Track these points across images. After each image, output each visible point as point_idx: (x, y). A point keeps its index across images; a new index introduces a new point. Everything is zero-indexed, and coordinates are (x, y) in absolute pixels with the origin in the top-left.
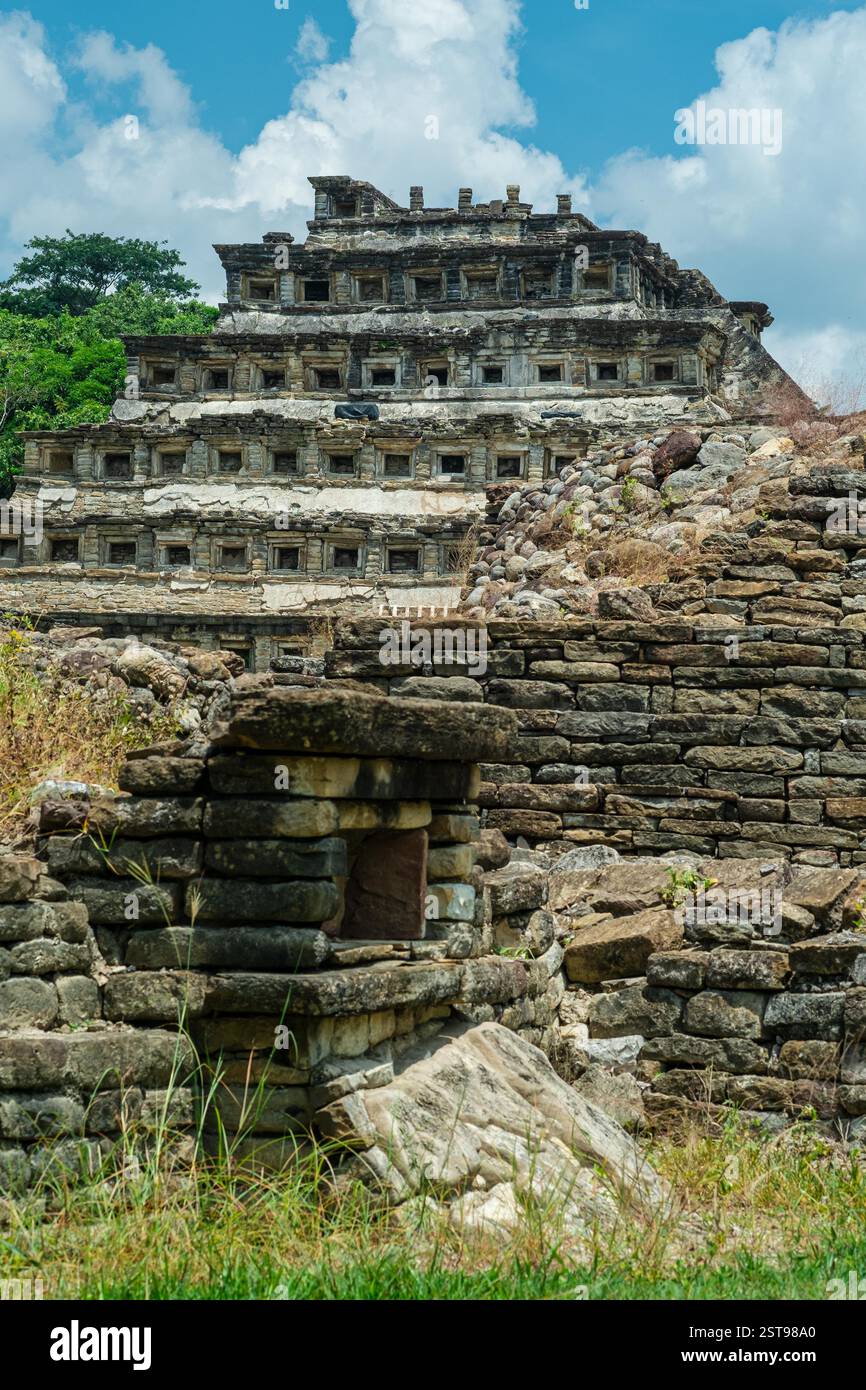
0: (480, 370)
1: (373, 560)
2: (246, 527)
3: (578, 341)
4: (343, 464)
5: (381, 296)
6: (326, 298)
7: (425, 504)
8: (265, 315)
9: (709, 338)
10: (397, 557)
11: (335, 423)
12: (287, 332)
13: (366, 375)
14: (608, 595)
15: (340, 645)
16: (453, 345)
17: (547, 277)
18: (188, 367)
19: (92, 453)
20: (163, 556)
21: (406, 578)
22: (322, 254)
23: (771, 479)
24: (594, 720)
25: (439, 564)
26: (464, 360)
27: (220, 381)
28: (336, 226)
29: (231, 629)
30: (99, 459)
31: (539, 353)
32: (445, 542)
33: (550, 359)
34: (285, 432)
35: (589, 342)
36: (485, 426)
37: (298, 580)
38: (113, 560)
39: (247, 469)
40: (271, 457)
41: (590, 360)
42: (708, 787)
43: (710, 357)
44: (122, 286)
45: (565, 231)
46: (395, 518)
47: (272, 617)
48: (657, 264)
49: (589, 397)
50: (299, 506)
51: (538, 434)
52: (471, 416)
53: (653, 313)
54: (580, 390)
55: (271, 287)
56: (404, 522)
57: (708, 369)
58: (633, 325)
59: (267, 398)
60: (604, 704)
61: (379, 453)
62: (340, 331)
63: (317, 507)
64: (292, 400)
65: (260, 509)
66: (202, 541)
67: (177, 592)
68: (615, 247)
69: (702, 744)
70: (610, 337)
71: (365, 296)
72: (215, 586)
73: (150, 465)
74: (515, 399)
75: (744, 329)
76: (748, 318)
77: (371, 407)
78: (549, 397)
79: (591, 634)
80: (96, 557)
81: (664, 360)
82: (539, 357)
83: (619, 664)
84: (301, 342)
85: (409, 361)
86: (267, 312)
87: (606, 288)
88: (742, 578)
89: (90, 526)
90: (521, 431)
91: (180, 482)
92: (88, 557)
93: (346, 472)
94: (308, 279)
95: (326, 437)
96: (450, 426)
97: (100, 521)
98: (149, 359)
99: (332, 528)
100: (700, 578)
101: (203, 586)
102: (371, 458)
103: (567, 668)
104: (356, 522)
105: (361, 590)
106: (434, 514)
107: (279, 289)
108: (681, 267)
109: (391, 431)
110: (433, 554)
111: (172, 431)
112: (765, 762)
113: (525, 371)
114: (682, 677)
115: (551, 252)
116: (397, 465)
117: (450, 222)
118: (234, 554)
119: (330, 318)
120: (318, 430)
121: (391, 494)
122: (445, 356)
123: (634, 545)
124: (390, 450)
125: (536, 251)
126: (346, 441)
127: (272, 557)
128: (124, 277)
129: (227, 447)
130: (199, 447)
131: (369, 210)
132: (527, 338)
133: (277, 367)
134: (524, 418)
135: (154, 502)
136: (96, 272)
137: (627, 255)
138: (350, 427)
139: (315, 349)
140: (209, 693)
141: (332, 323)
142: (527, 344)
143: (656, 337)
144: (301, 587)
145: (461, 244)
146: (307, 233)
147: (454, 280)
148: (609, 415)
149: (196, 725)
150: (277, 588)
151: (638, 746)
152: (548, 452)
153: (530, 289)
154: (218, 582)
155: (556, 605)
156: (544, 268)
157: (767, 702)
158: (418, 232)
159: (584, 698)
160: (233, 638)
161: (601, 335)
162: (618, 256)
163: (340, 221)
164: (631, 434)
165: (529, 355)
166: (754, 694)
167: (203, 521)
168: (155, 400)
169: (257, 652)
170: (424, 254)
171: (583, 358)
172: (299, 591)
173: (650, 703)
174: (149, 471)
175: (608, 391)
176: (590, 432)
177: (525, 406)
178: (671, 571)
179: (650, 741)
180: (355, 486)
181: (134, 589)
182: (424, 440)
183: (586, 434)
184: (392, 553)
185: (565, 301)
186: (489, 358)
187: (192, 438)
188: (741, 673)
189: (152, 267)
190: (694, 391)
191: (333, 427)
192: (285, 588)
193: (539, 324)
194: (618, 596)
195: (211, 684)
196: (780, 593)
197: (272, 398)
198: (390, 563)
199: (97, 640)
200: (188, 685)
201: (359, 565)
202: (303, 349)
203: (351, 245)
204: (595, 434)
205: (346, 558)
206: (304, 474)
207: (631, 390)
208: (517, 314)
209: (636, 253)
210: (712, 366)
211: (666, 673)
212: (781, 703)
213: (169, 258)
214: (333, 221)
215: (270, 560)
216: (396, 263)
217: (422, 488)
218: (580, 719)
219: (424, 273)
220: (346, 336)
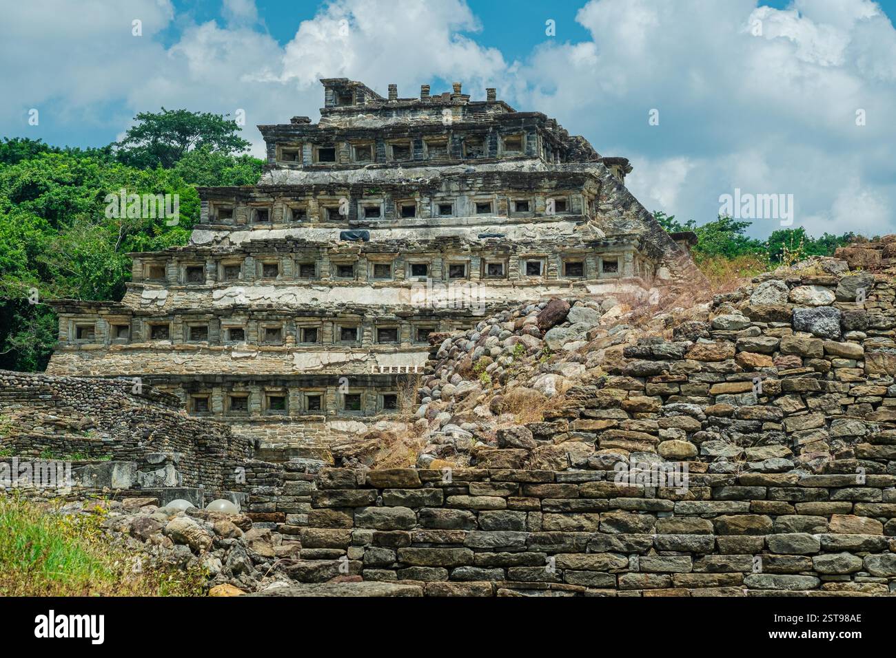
0: (437, 207)
1: (367, 336)
2: (281, 315)
3: (502, 186)
4: (346, 270)
5: (370, 158)
6: (333, 160)
7: (401, 297)
8: (292, 171)
9: (589, 183)
10: (383, 333)
11: (340, 243)
12: (307, 183)
13: (361, 211)
14: (503, 432)
15: (321, 486)
16: (419, 190)
17: (480, 143)
18: (242, 207)
19: (178, 267)
20: (226, 335)
21: (389, 347)
22: (330, 130)
23: (613, 345)
24: (489, 537)
25: (411, 338)
26: (426, 200)
27: (263, 216)
28: (339, 112)
29: (272, 383)
30: (183, 270)
31: (476, 195)
32: (415, 323)
33: (484, 198)
34: (307, 250)
35: (509, 187)
36: (441, 244)
37: (318, 349)
38: (193, 338)
39: (282, 275)
40: (298, 267)
41: (510, 199)
42: (566, 583)
43: (591, 195)
44: (199, 145)
45: (492, 112)
46: (382, 307)
47: (300, 375)
48: (554, 133)
49: (510, 223)
50: (317, 300)
51: (476, 249)
52: (431, 238)
53: (552, 166)
54: (504, 218)
55: (297, 153)
56: (387, 309)
57: (589, 203)
58: (539, 175)
59: (295, 227)
60: (496, 524)
61: (370, 263)
62: (342, 182)
63: (329, 300)
64: (311, 229)
65: (290, 302)
66: (252, 324)
67: (236, 359)
68: (525, 122)
69: (561, 552)
70: (524, 183)
71: (359, 158)
72: (261, 354)
73: (217, 274)
74: (460, 225)
75: (613, 176)
76: (615, 168)
77: (364, 233)
78: (483, 224)
79: (487, 477)
80: (181, 336)
81: (560, 198)
82: (476, 197)
83: (506, 498)
84: (317, 189)
85: (389, 201)
86: (294, 169)
87: (520, 150)
88: (593, 418)
89: (177, 316)
90: (465, 247)
91: (237, 285)
92: (175, 336)
93: (349, 276)
94: (321, 147)
95: (334, 253)
96: (417, 245)
97: (183, 312)
98: (215, 202)
99: (339, 315)
100: (564, 418)
101: (253, 355)
102: (365, 267)
103: (472, 501)
104: (356, 310)
105: (359, 356)
106: (407, 304)
107: (302, 154)
108: (570, 135)
109: (378, 249)
110: (407, 331)
111: (231, 250)
112: (603, 564)
113: (467, 206)
114: (548, 506)
115: (482, 127)
116: (382, 271)
117: (416, 108)
118: (274, 333)
119: (336, 173)
120: (329, 248)
121: (379, 290)
122: (413, 198)
123: (522, 391)
124: (378, 261)
125: (473, 127)
126: (349, 256)
127: (300, 334)
128: (201, 138)
129: (268, 261)
130: (249, 261)
131: (362, 100)
132: (468, 185)
133: (301, 206)
134: (467, 238)
135: (220, 299)
136: (181, 135)
137: (533, 128)
138: (351, 246)
139: (326, 194)
140: (227, 547)
141: (337, 176)
142: (468, 189)
143: (554, 183)
144: (319, 354)
145: (423, 122)
146: (320, 116)
147: (418, 146)
148: (523, 235)
149: (218, 570)
150: (303, 355)
151: (518, 554)
152: (483, 260)
153: (469, 151)
154: (263, 352)
155: (470, 435)
156: (479, 137)
157: (604, 522)
158: (394, 115)
159: (483, 521)
160: (274, 389)
161: (517, 182)
162: (528, 129)
163: (342, 108)
164: (539, 248)
165: (469, 196)
166: (595, 517)
167: (253, 311)
168: (219, 230)
169: (290, 399)
170: (398, 130)
171: (506, 197)
172: (318, 357)
173: (527, 523)
174: (216, 278)
175: (523, 219)
176: (511, 247)
177: (468, 230)
178: (545, 414)
179: (527, 550)
180: (355, 285)
181: (207, 357)
182: (400, 254)
183: (508, 249)
184: (380, 330)
185: (493, 160)
186: (443, 199)
187: (244, 255)
188: (587, 502)
189: (219, 131)
190: (580, 219)
191: (339, 246)
192: (309, 355)
193: (476, 175)
194: (510, 432)
195: (228, 541)
196: (618, 427)
197: (298, 227)
198: (379, 337)
199: (154, 507)
200: (213, 543)
201: (358, 339)
202: (318, 194)
203: (350, 124)
204: (515, 248)
205: (349, 334)
206: (320, 278)
207: (539, 218)
208: (461, 169)
209: (540, 127)
210: (592, 200)
211: (537, 503)
212: (614, 523)
213: (231, 126)
214: (337, 109)
215: (298, 336)
216: (380, 136)
217: (400, 287)
218: (480, 537)
219: (398, 142)
220: (347, 185)
